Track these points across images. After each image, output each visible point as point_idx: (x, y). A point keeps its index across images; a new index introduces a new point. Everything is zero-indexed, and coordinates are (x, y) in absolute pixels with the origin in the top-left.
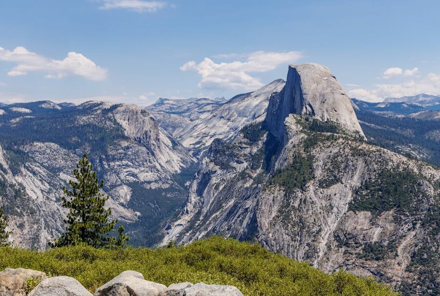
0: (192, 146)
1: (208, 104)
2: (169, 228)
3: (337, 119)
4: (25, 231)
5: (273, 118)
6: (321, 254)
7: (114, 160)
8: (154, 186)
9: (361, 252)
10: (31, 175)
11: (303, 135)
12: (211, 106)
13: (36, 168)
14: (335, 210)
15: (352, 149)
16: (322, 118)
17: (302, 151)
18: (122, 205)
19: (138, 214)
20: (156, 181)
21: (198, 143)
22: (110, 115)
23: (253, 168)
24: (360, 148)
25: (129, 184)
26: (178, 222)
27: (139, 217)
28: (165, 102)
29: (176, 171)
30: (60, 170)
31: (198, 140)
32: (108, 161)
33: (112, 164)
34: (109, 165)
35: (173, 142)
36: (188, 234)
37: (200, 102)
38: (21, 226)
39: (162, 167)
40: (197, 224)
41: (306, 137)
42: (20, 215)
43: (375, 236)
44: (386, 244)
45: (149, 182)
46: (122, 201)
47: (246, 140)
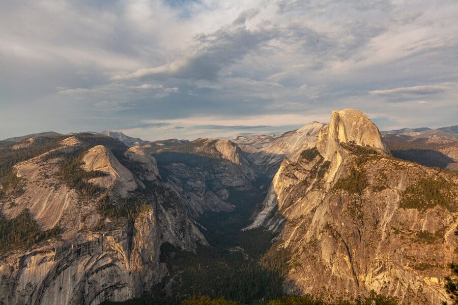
0: (260, 164)
1: (267, 138)
2: (256, 216)
3: (374, 145)
4: (177, 217)
5: (322, 146)
6: (383, 238)
7: (217, 173)
8: (242, 189)
9: (414, 238)
10: (173, 183)
11: (354, 156)
12: (268, 139)
13: (175, 179)
14: (388, 207)
15: (395, 164)
16: (362, 144)
17: (356, 167)
18: (224, 201)
19: (234, 206)
20: (243, 186)
21: (263, 162)
22: (213, 146)
23: (312, 178)
24: (400, 164)
25: (227, 188)
26: (263, 212)
27: (234, 208)
28: (240, 138)
29: (253, 180)
30: (188, 179)
31: (263, 160)
32: (214, 173)
33: (217, 176)
34: (215, 177)
35: (249, 162)
36: (271, 220)
37: (261, 137)
38: (175, 215)
39: (245, 177)
40: (276, 214)
41: (357, 157)
42: (174, 208)
43: (423, 226)
44: (434, 232)
45: (239, 187)
46: (224, 198)
47: (304, 160)
